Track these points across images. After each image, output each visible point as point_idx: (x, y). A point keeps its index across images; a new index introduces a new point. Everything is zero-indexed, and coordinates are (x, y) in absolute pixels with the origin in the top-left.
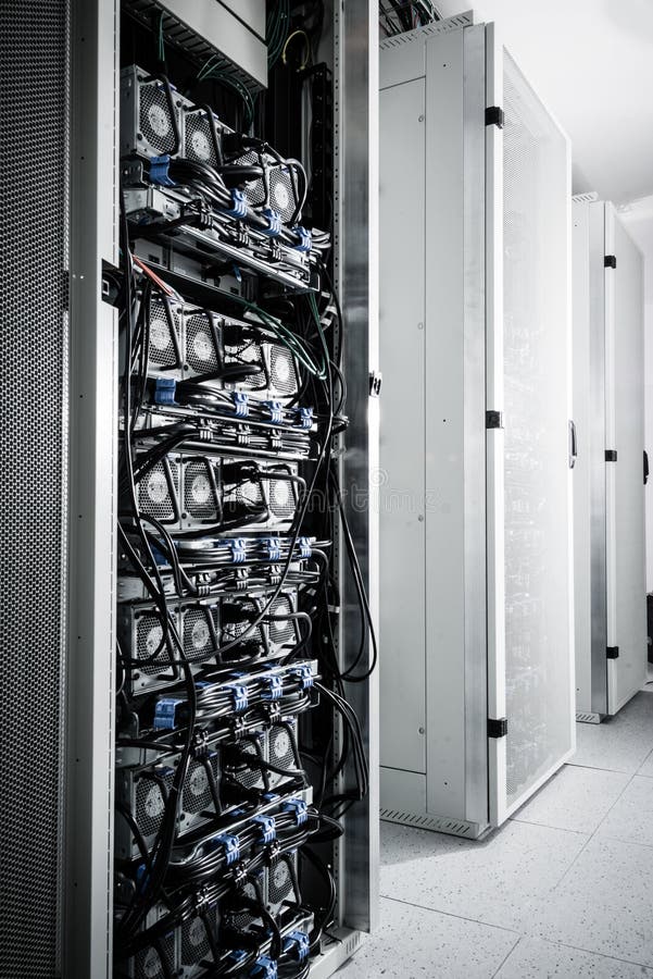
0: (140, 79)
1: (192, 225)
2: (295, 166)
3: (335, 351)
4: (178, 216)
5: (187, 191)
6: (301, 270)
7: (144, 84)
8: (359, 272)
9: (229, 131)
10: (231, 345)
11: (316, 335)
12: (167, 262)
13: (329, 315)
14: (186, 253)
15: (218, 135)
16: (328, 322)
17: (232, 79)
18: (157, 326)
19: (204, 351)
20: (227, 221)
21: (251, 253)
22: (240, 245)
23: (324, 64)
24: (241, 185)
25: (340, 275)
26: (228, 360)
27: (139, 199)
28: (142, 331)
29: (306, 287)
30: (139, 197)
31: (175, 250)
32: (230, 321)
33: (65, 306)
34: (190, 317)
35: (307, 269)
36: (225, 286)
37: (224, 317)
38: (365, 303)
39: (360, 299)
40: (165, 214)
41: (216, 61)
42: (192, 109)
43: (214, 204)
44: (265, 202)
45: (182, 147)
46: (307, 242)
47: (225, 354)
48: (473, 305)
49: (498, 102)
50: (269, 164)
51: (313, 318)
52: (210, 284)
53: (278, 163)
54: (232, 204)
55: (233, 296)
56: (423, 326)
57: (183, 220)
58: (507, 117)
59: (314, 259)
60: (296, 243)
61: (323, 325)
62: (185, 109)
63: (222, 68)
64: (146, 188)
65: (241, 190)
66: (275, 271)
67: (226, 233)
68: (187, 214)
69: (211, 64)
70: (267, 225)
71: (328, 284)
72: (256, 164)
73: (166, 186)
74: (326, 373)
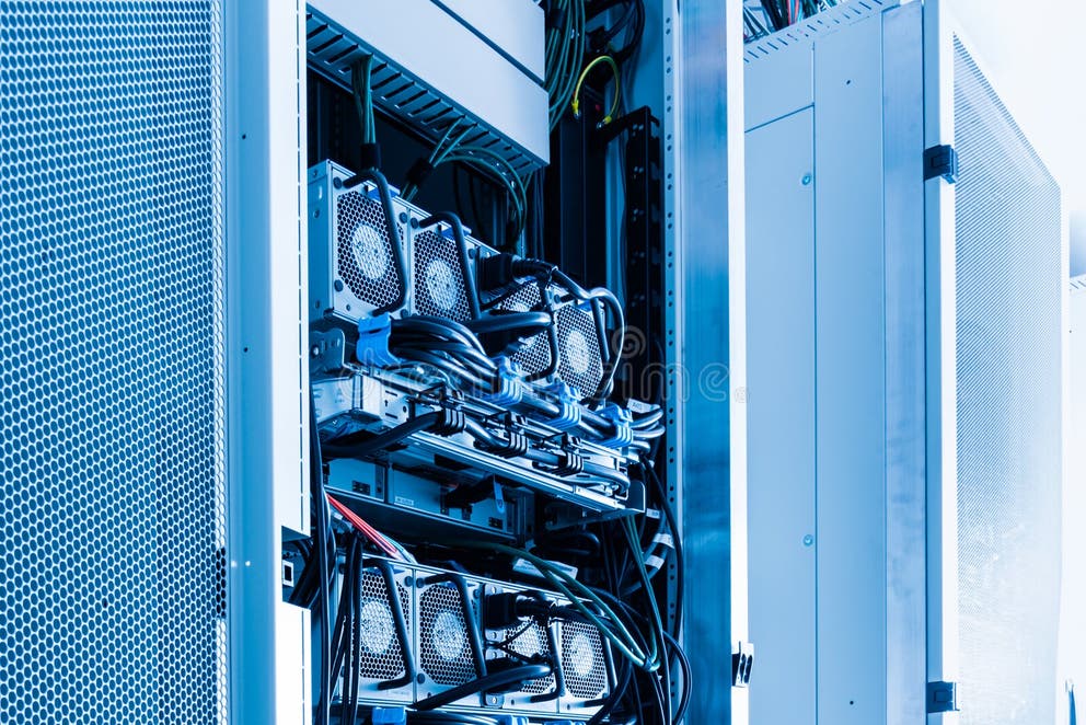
0: (337, 183)
1: (430, 430)
2: (602, 299)
3: (671, 611)
4: (404, 417)
5: (420, 371)
6: (614, 481)
7: (344, 191)
8: (712, 467)
9: (488, 252)
10: (496, 626)
11: (639, 585)
12: (383, 490)
13: (659, 550)
14: (417, 470)
15: (471, 262)
16: (657, 562)
17: (489, 157)
18: (374, 613)
19: (451, 644)
20: (489, 413)
21: (528, 463)
22: (509, 452)
23: (645, 110)
24: (510, 346)
25: (679, 477)
26: (490, 654)
27: (340, 396)
28: (348, 625)
29: (622, 507)
30: (340, 393)
31: (397, 467)
32: (495, 587)
33: (220, 610)
34: (426, 588)
35: (624, 478)
36: (479, 517)
37: (484, 580)
38: (725, 524)
39: (714, 517)
40: (383, 417)
41: (462, 129)
42: (425, 223)
43: (466, 385)
44: (551, 369)
45: (411, 293)
46: (625, 432)
47: (486, 646)
48: (904, 499)
49: (947, 138)
50: (558, 299)
51: (632, 557)
52: (455, 516)
53: (573, 296)
54: (497, 385)
55: (495, 531)
56: (812, 540)
57: (414, 423)
58: (963, 160)
59: (635, 458)
60: (607, 433)
61: (649, 568)
62: (415, 224)
63: (474, 139)
64: (351, 375)
65: (510, 353)
66: (570, 489)
67: (487, 435)
68: (421, 411)
69: (454, 136)
70: (556, 410)
71: (658, 498)
72: (537, 308)
73: (384, 367)
74: (661, 658)
